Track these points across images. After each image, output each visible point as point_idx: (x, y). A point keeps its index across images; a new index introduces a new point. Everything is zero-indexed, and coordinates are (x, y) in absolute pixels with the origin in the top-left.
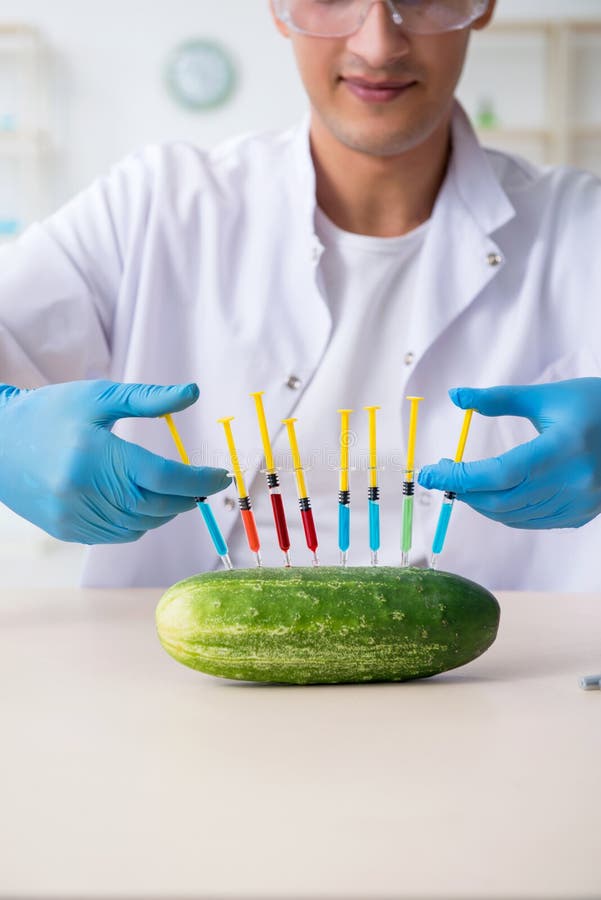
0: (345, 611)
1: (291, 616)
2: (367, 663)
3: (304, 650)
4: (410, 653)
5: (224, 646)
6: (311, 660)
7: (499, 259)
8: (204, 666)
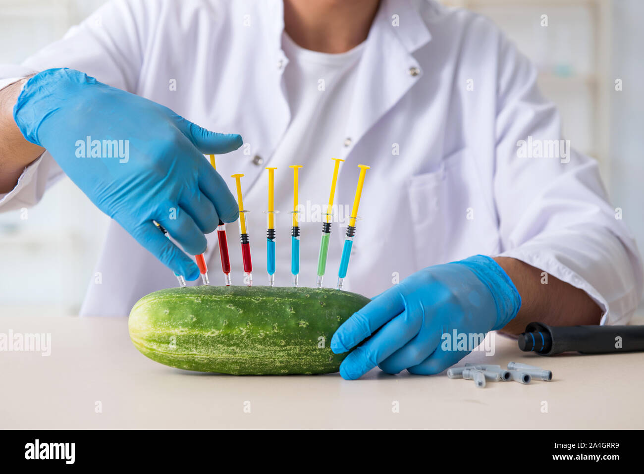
0: (262, 319)
1: (221, 322)
2: (281, 359)
3: (231, 348)
4: (314, 353)
5: (172, 344)
6: (238, 356)
7: (418, 71)
8: (160, 359)
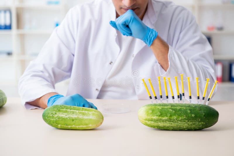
0: (180, 114)
1: (168, 115)
2: (186, 126)
3: (171, 122)
4: (196, 124)
5: (153, 121)
6: (173, 125)
8: (148, 125)
